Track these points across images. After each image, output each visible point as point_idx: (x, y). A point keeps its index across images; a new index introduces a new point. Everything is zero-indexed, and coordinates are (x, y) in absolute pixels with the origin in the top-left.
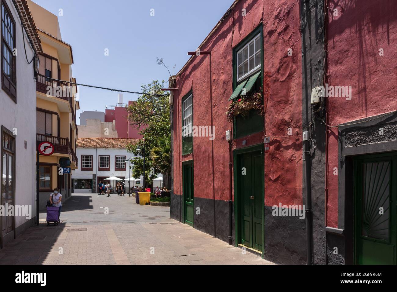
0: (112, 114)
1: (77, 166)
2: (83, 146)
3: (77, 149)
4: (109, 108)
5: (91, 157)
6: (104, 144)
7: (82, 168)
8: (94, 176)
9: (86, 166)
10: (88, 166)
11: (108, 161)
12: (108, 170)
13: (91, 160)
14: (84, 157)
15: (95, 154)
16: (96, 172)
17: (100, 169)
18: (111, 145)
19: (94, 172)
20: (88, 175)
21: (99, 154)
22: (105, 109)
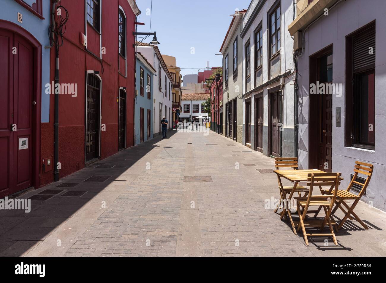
0: (202, 75)
1: (182, 111)
2: (185, 100)
3: (182, 101)
4: (201, 71)
5: (189, 105)
6: (196, 98)
7: (184, 112)
8: (190, 115)
9: (186, 110)
10: (187, 110)
11: (198, 107)
12: (198, 112)
13: (188, 107)
14: (185, 105)
15: (191, 103)
16: (191, 113)
17: (193, 112)
18: (199, 98)
19: (190, 114)
20: (187, 115)
21: (193, 103)
22: (198, 72)
